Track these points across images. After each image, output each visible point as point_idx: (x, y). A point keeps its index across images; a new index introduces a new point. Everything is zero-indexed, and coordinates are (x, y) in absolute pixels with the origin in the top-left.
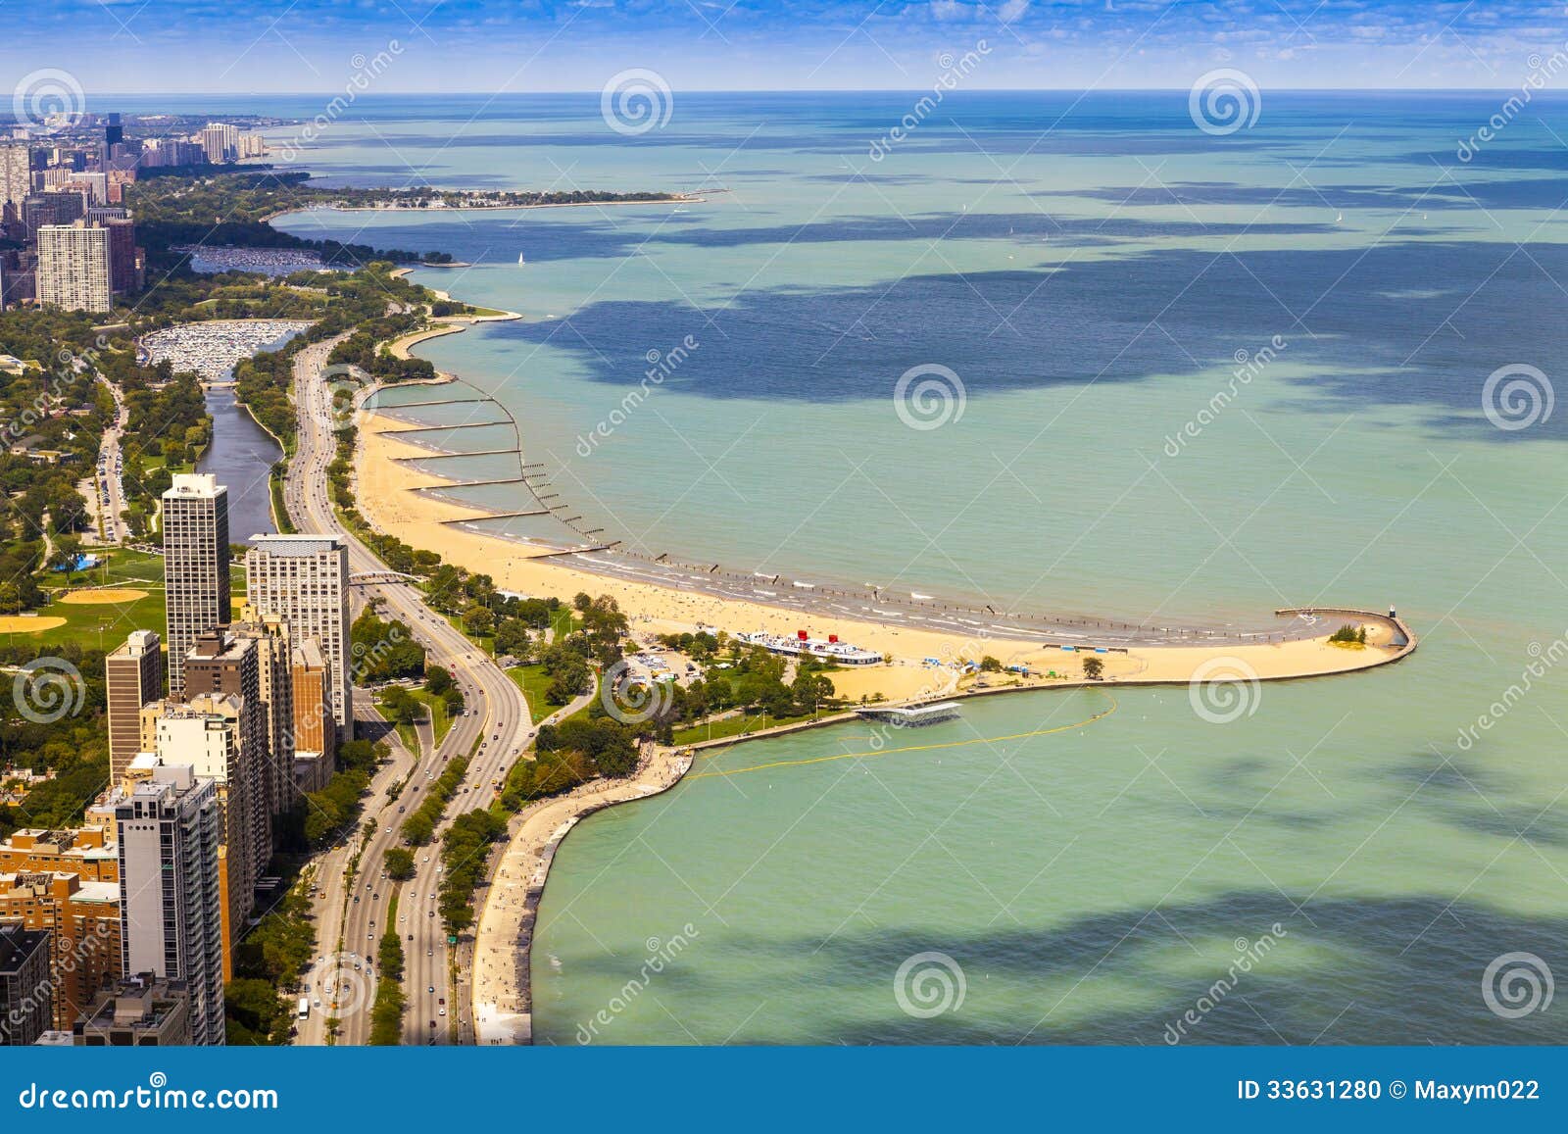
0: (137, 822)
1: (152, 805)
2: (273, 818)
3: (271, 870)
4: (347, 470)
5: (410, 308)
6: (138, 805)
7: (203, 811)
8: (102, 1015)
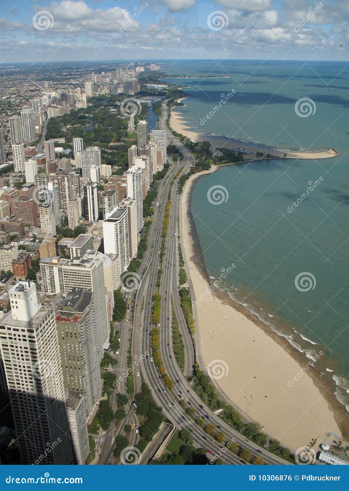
1: (132, 172)
2: (153, 175)
4: (169, 120)
6: (129, 172)
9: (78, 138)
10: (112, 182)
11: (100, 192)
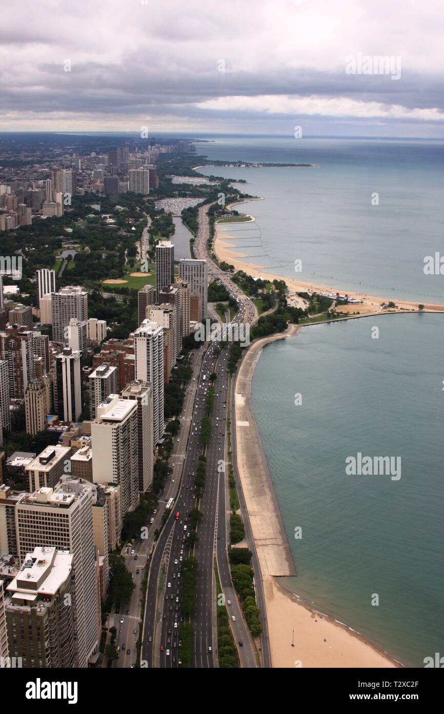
0: (141, 338)
1: (145, 333)
2: (183, 338)
3: (181, 354)
4: (211, 242)
5: (233, 195)
6: (141, 333)
7: (159, 336)
8: (127, 391)
9: (46, 270)
10: (108, 352)
11: (85, 369)
